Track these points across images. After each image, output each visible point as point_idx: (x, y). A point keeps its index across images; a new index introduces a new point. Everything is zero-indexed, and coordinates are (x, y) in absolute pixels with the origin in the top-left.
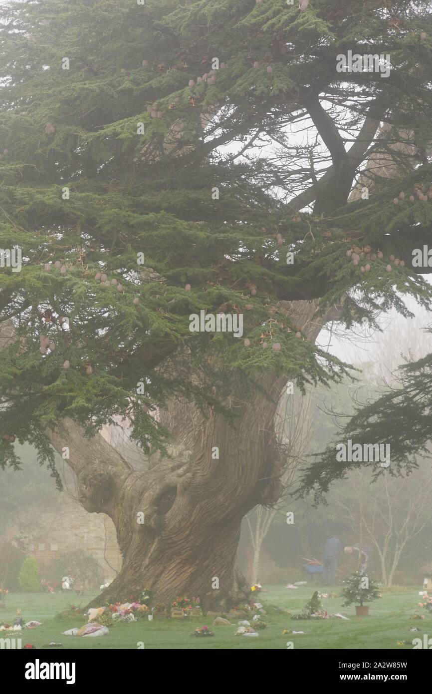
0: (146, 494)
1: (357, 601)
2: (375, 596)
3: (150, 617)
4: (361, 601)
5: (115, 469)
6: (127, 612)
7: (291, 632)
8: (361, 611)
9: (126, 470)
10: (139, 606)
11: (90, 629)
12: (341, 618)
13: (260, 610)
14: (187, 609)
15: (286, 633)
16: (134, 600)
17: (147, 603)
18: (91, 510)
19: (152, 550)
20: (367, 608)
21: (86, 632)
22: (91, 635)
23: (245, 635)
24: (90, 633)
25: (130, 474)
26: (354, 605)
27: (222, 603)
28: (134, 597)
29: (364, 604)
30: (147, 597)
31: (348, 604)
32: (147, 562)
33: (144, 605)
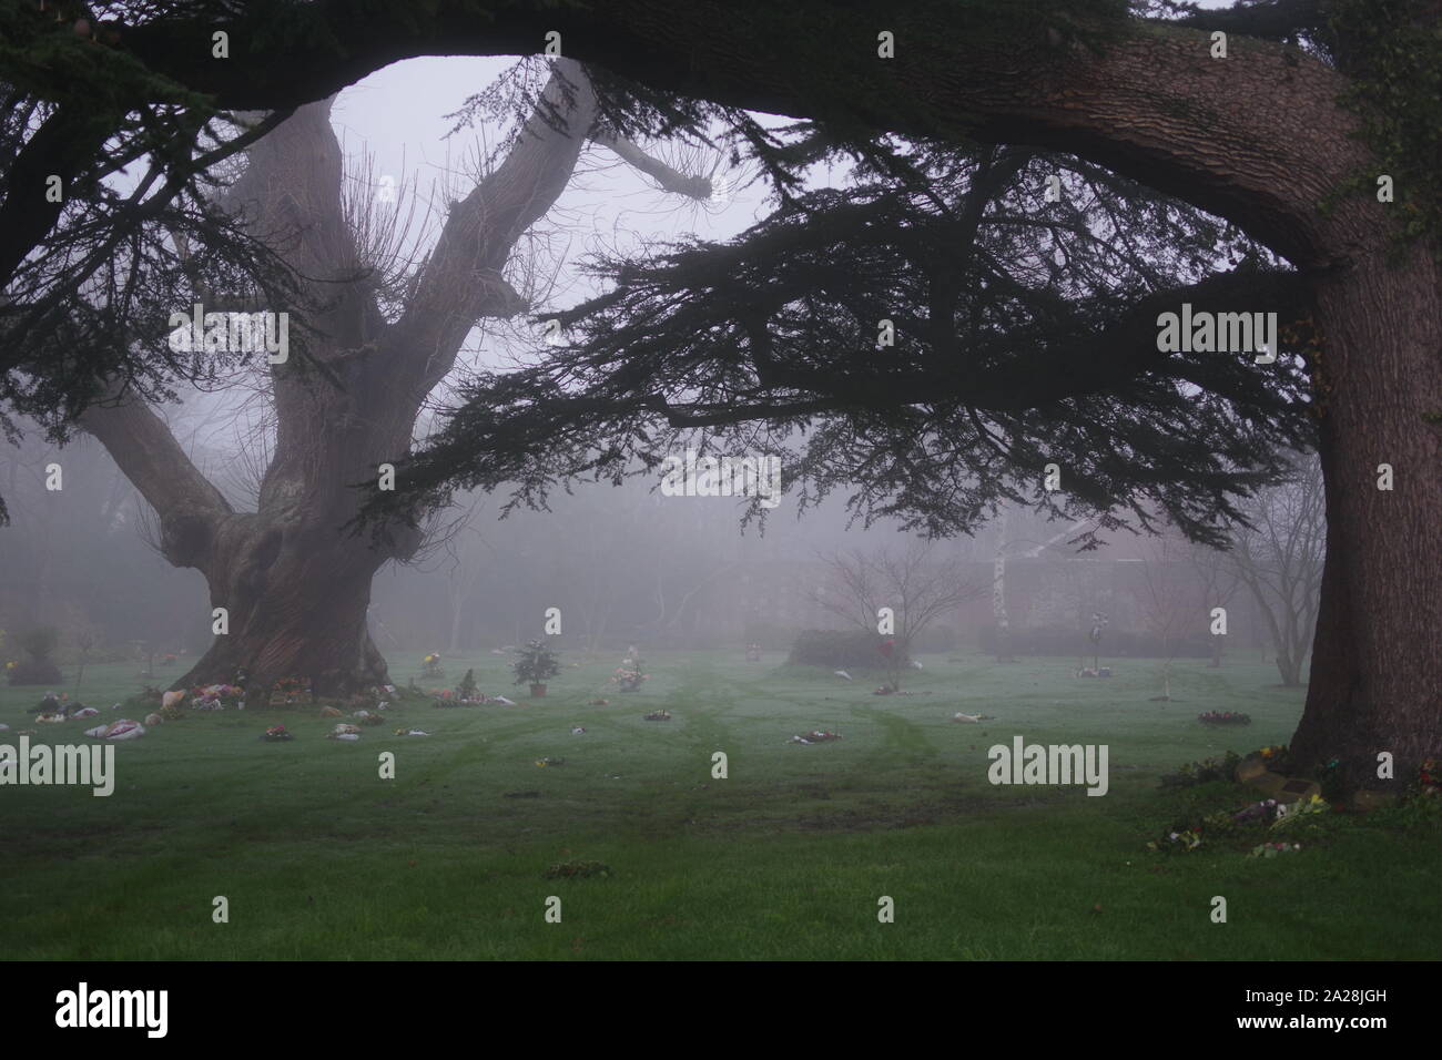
0: (247, 543)
1: (531, 678)
2: (554, 672)
3: (241, 705)
4: (537, 679)
5: (208, 511)
6: (213, 697)
7: (408, 732)
8: (538, 691)
9: (224, 513)
10: (231, 689)
11: (120, 727)
12: (503, 702)
13: (393, 695)
14: (294, 693)
15: (400, 734)
16: (226, 681)
17: (242, 685)
18: (178, 563)
19: (252, 615)
20: (544, 686)
21: (114, 732)
22: (120, 736)
23: (342, 736)
24: (119, 733)
25: (228, 517)
26: (528, 683)
27: (341, 685)
28: (227, 679)
29: (542, 682)
30: (242, 678)
31: (520, 681)
32: (245, 632)
33: (238, 688)
